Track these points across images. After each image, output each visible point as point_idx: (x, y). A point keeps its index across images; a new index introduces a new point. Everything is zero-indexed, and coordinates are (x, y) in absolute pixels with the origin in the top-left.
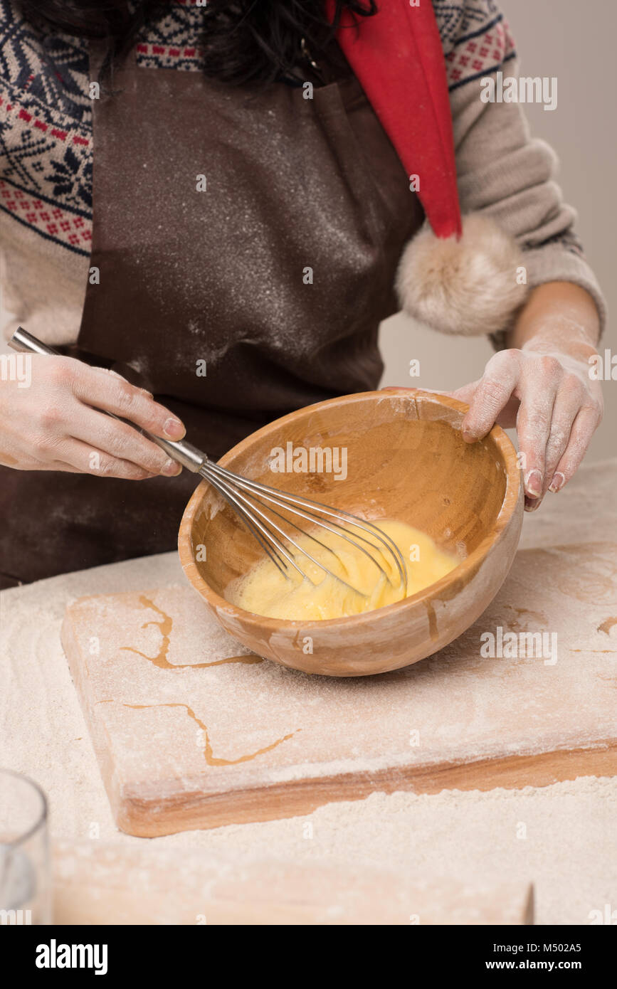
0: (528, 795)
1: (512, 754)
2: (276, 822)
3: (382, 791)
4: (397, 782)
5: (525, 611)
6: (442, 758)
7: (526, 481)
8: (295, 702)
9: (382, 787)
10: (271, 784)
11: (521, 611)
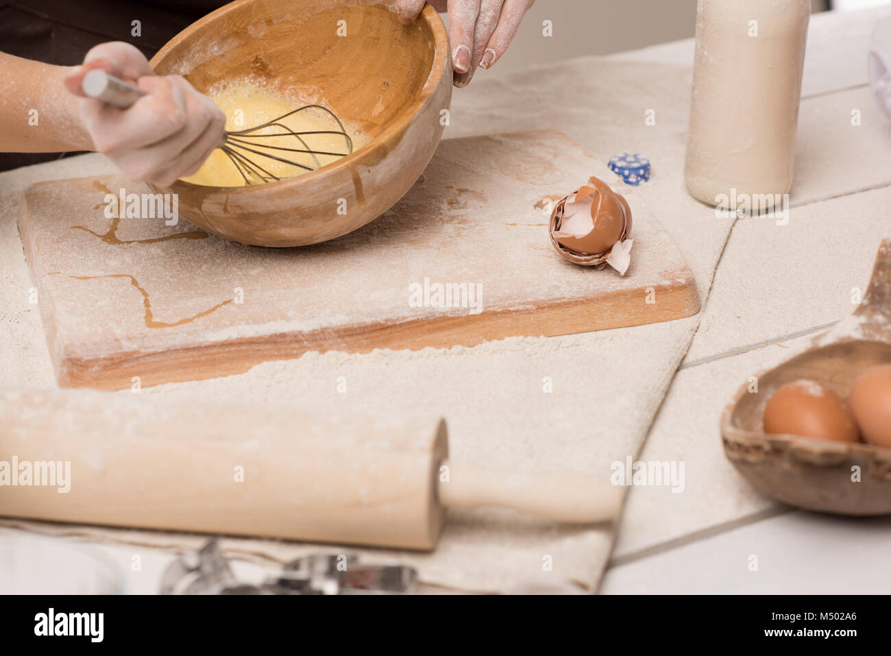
0: (458, 354)
1: (442, 315)
2: (212, 380)
3: (315, 350)
4: (330, 342)
5: (467, 190)
6: (373, 319)
7: (454, 56)
8: (236, 272)
9: (315, 346)
10: (206, 344)
11: (461, 191)
